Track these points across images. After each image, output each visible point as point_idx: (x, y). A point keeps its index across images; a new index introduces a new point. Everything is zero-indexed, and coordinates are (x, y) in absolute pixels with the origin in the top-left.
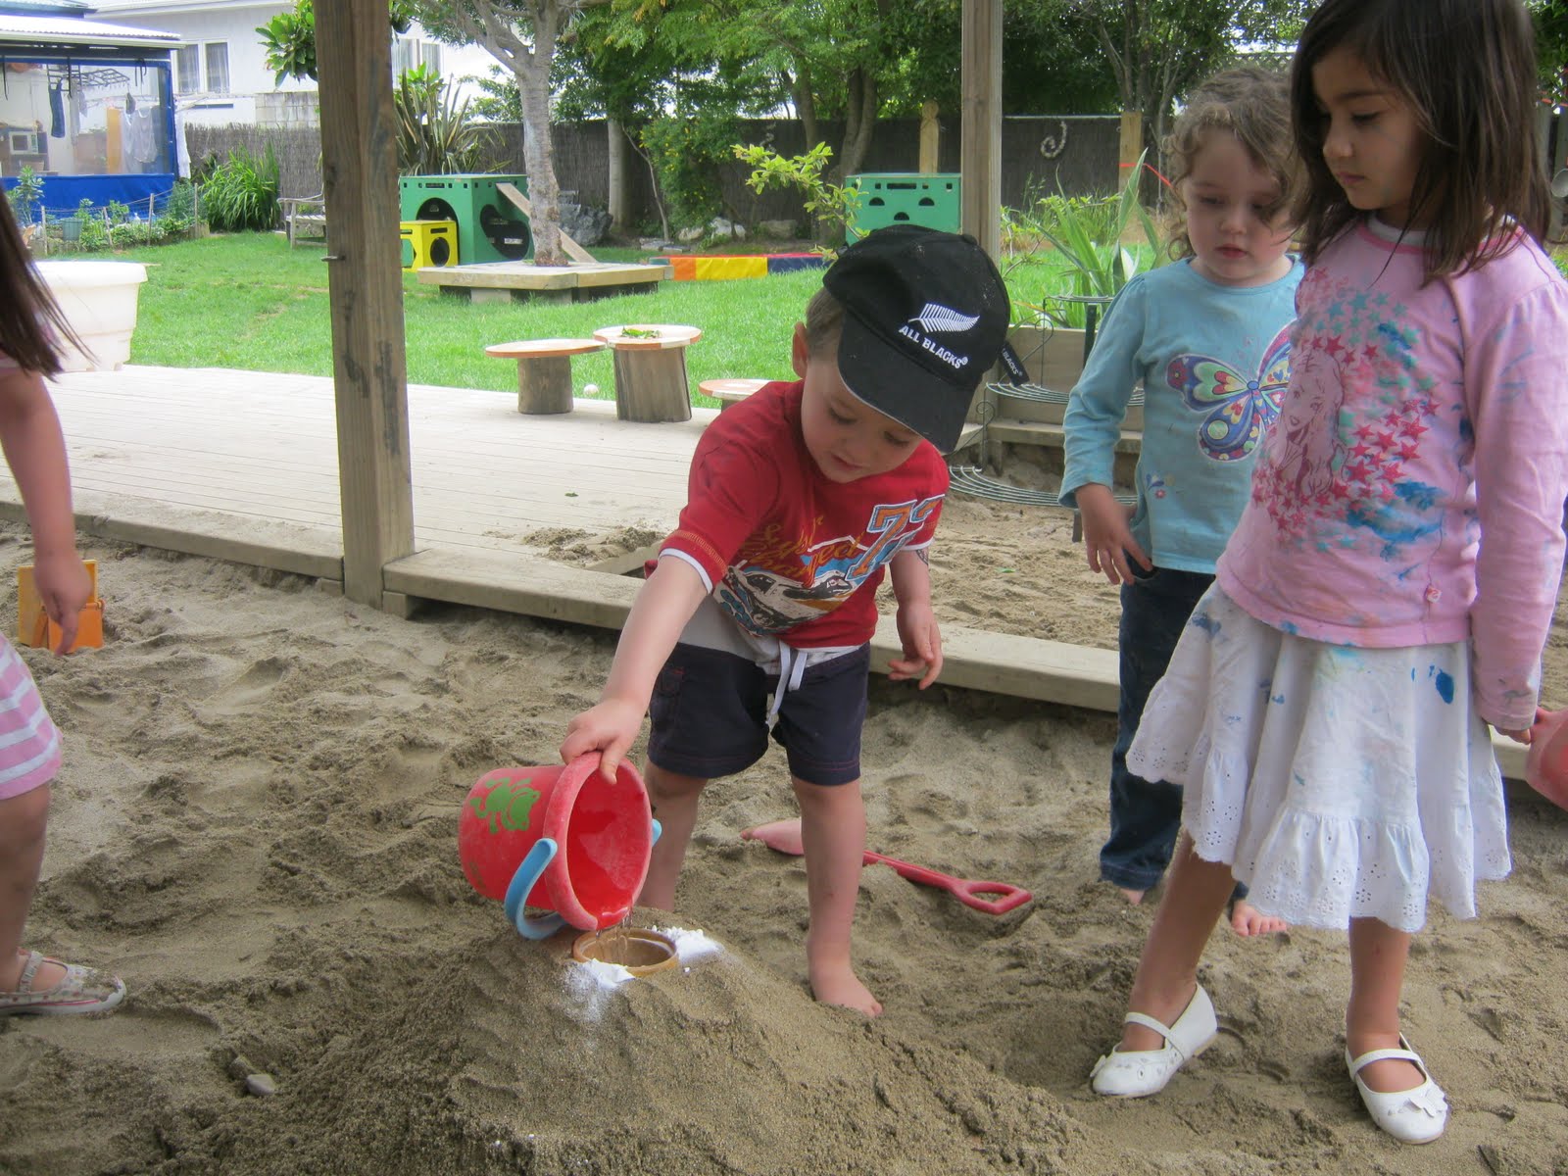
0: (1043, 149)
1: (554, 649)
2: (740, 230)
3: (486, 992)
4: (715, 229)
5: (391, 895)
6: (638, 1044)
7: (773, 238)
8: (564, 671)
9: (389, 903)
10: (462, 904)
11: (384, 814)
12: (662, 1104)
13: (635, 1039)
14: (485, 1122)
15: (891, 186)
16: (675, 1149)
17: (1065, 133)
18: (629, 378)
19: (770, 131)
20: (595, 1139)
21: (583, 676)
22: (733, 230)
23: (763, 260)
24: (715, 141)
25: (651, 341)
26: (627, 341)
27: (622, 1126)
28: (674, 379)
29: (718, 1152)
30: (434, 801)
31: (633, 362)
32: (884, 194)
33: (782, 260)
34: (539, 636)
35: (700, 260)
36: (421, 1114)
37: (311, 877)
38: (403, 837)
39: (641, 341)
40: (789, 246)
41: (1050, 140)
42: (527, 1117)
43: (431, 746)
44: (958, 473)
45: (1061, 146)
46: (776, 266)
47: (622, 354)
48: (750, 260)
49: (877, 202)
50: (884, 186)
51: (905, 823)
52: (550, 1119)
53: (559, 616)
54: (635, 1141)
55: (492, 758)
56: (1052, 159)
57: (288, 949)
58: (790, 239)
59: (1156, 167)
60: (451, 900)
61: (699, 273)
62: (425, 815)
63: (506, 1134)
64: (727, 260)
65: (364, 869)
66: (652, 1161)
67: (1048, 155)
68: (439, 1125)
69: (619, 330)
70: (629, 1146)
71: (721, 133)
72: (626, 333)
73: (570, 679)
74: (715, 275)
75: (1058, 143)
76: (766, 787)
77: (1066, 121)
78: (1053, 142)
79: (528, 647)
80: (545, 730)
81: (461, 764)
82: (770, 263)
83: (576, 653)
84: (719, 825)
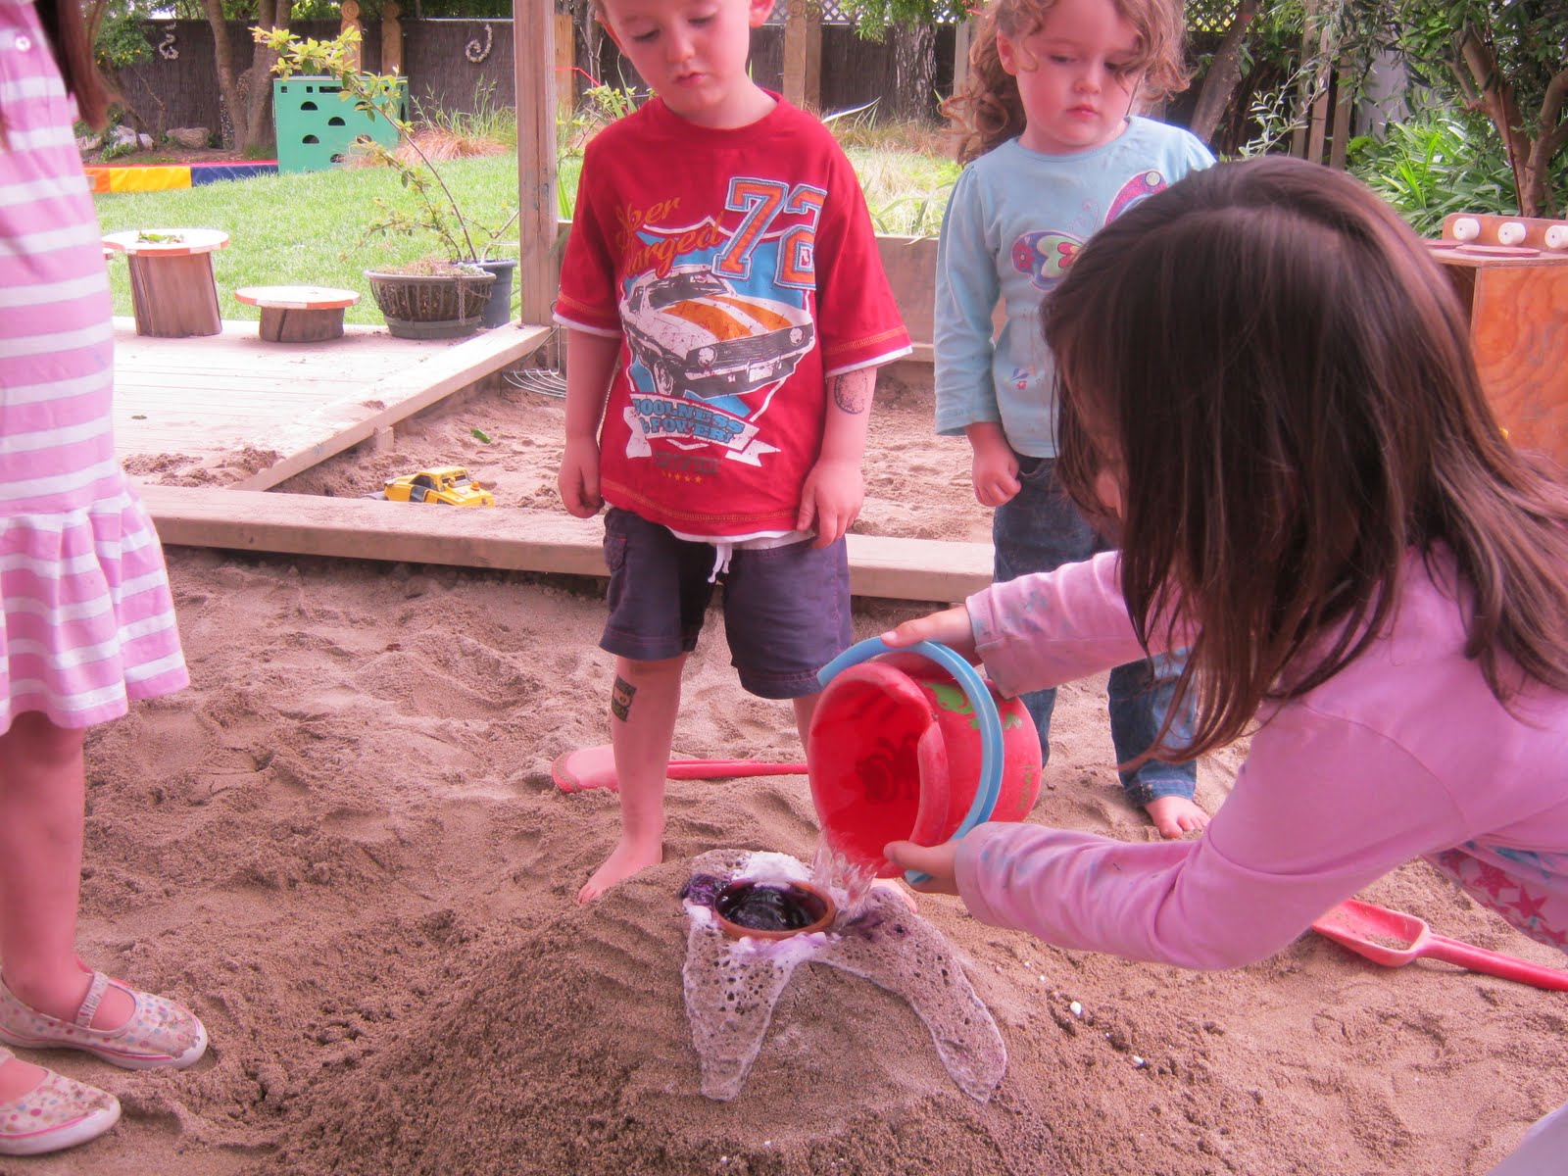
0: (468, 53)
1: (253, 585)
2: (146, 139)
3: (621, 980)
4: (119, 138)
5: (223, 887)
6: (855, 1015)
7: (184, 147)
8: (271, 609)
9: (225, 895)
10: (306, 886)
11: (165, 793)
12: (899, 1076)
13: (849, 1010)
14: (694, 1136)
15: (322, 90)
16: (933, 1125)
17: (490, 37)
18: (150, 289)
19: (170, 32)
20: (838, 1131)
21: (301, 612)
22: (138, 138)
23: (186, 169)
24: (115, 41)
25: (174, 246)
26: (147, 246)
27: (866, 1111)
28: (202, 289)
29: (975, 1121)
30: (218, 770)
31: (155, 271)
32: (316, 97)
33: (204, 170)
34: (232, 570)
35: (113, 170)
36: (593, 1144)
37: (112, 877)
38: (203, 816)
39: (163, 246)
40: (201, 155)
41: (475, 44)
42: (744, 1122)
43: (173, 707)
44: (524, 377)
45: (487, 51)
46: (201, 177)
47: (140, 264)
48: (172, 169)
49: (309, 106)
50: (316, 90)
51: (741, 737)
52: (776, 1119)
53: (257, 546)
54: (884, 1126)
55: (253, 713)
56: (477, 63)
57: (146, 969)
58: (202, 149)
59: (588, 72)
60: (292, 883)
61: (115, 184)
62: (216, 788)
63: (729, 1147)
64: (145, 169)
65: (173, 860)
66: (912, 1145)
67: (473, 59)
68: (627, 1151)
69: (134, 235)
70: (880, 1134)
71: (121, 32)
72: (144, 238)
73: (284, 616)
74: (133, 186)
75: (483, 48)
76: (573, 714)
77: (491, 24)
78: (478, 47)
79: (222, 584)
80: (291, 676)
81: (223, 724)
82: (194, 172)
83: (282, 587)
84: (543, 760)
